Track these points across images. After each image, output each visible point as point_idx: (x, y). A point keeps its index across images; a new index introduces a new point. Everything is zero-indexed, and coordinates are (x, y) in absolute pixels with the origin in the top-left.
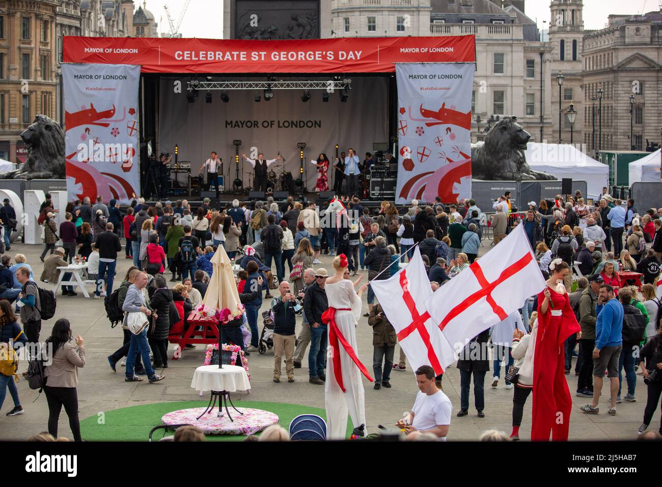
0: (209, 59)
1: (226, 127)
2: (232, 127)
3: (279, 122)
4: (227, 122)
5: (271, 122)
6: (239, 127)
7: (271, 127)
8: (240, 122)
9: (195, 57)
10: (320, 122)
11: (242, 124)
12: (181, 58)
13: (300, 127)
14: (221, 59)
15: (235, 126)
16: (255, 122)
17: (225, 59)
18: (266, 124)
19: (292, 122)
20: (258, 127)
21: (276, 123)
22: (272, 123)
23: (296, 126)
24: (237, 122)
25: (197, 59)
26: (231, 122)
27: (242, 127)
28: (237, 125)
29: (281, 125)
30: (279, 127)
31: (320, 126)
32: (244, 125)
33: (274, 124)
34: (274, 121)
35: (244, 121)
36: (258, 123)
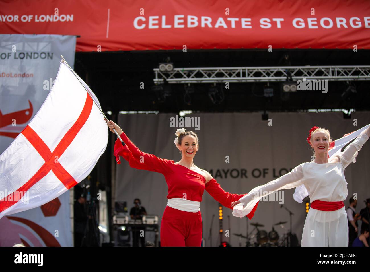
0: (189, 26)
5: (264, 170)
6: (222, 177)
7: (264, 176)
8: (223, 170)
9: (167, 24)
11: (226, 174)
12: (143, 26)
14: (210, 26)
16: (242, 170)
17: (217, 26)
18: (257, 173)
21: (270, 172)
22: (265, 172)
24: (218, 171)
25: (169, 27)
27: (226, 177)
32: (228, 175)
33: (267, 173)
34: (267, 169)
35: (228, 170)
36: (246, 171)
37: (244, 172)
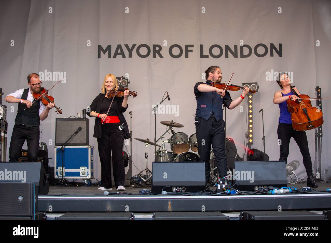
1: (99, 57)
2: (110, 57)
3: (202, 46)
4: (100, 48)
5: (187, 46)
6: (124, 56)
7: (187, 56)
8: (127, 46)
10: (280, 45)
11: (130, 51)
13: (242, 56)
15: (116, 54)
16: (154, 46)
18: (176, 51)
19: (227, 48)
20: (161, 56)
21: (196, 50)
22: (188, 49)
23: (235, 55)
24: (119, 47)
26: (109, 48)
27: (130, 56)
28: (119, 52)
29: (206, 52)
30: (202, 56)
31: (280, 54)
32: (134, 52)
33: (191, 51)
34: (192, 46)
35: (134, 46)
36: (160, 48)
37: (157, 49)
